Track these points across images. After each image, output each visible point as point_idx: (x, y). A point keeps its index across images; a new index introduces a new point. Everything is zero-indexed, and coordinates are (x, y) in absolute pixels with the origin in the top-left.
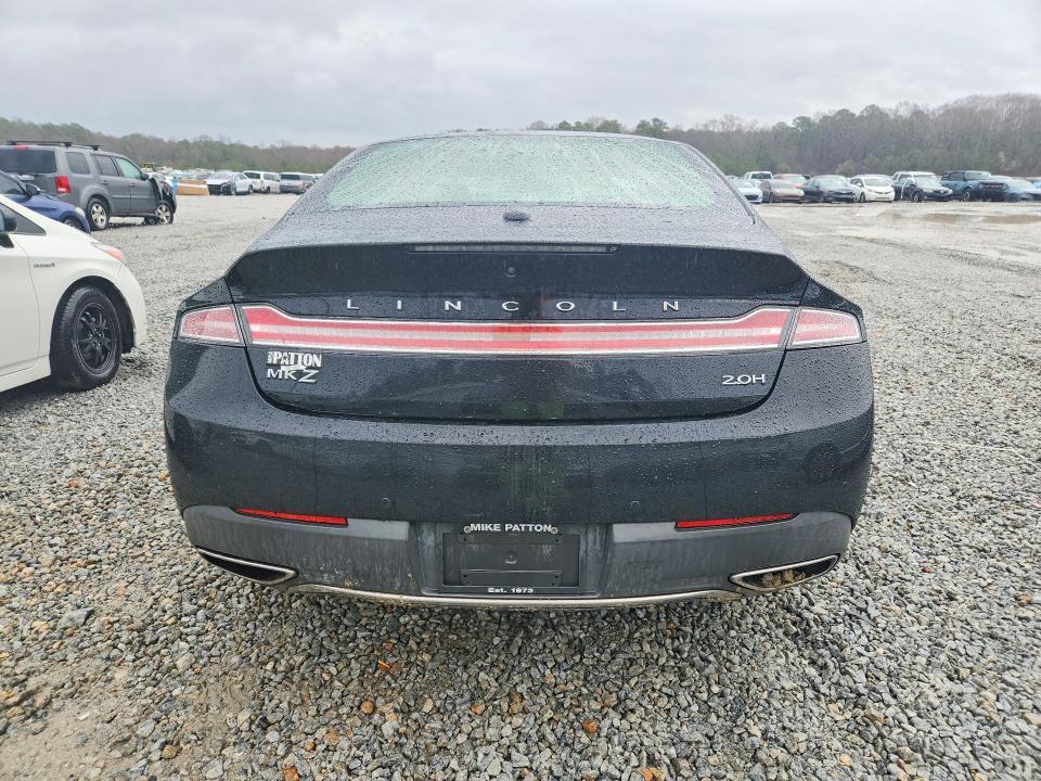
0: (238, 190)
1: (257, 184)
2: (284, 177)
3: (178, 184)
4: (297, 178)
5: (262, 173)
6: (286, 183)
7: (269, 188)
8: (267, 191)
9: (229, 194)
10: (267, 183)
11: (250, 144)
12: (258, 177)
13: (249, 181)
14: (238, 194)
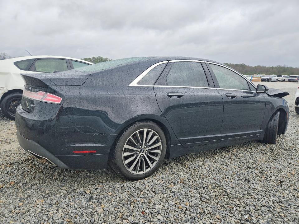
0: (272, 80)
1: (280, 79)
2: (291, 77)
3: (253, 78)
4: (296, 77)
5: (283, 75)
6: (291, 78)
7: (284, 80)
8: (284, 81)
9: (268, 81)
10: (284, 78)
11: (294, 67)
12: (281, 76)
13: (277, 78)
14: (271, 81)
